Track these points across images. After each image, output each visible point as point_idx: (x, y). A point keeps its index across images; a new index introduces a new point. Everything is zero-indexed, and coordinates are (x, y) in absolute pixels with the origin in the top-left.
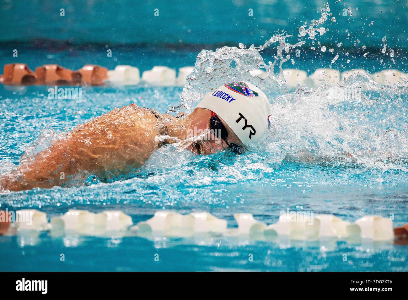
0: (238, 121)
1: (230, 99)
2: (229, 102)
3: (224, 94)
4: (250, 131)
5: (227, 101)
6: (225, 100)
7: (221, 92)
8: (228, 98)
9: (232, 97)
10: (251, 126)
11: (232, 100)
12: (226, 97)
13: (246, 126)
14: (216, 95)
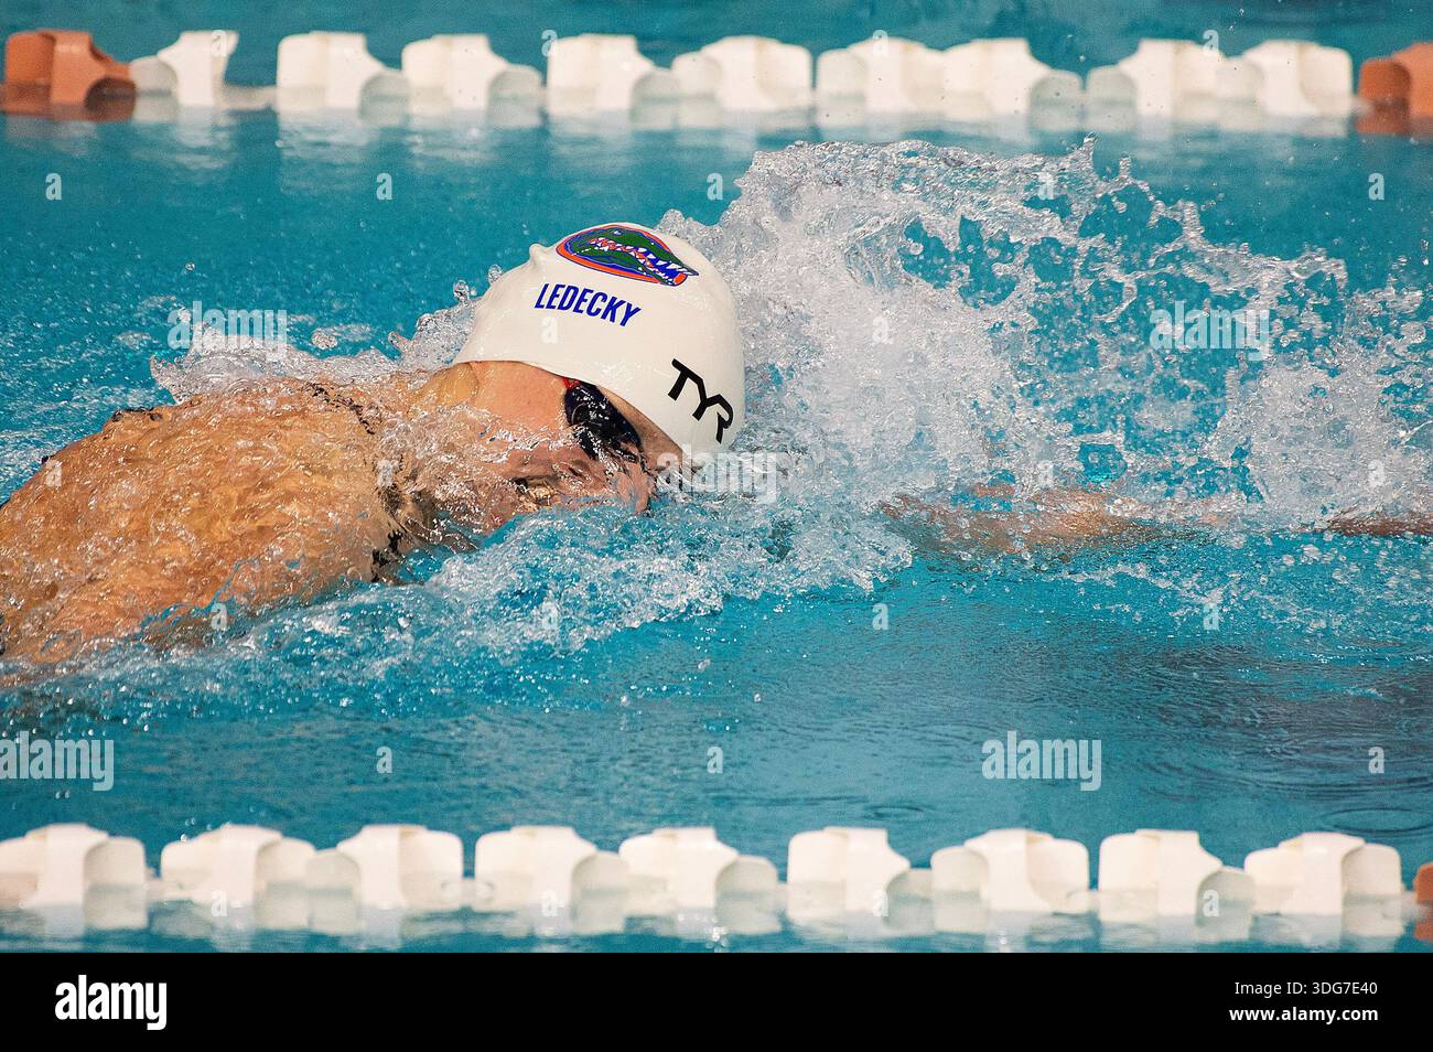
0: (675, 393)
1: (621, 312)
2: (623, 323)
3: (589, 297)
4: (720, 417)
5: (612, 319)
6: (604, 317)
7: (570, 288)
8: (612, 307)
9: (622, 302)
10: (718, 399)
11: (629, 313)
12: (601, 305)
13: (706, 402)
14: (556, 302)
